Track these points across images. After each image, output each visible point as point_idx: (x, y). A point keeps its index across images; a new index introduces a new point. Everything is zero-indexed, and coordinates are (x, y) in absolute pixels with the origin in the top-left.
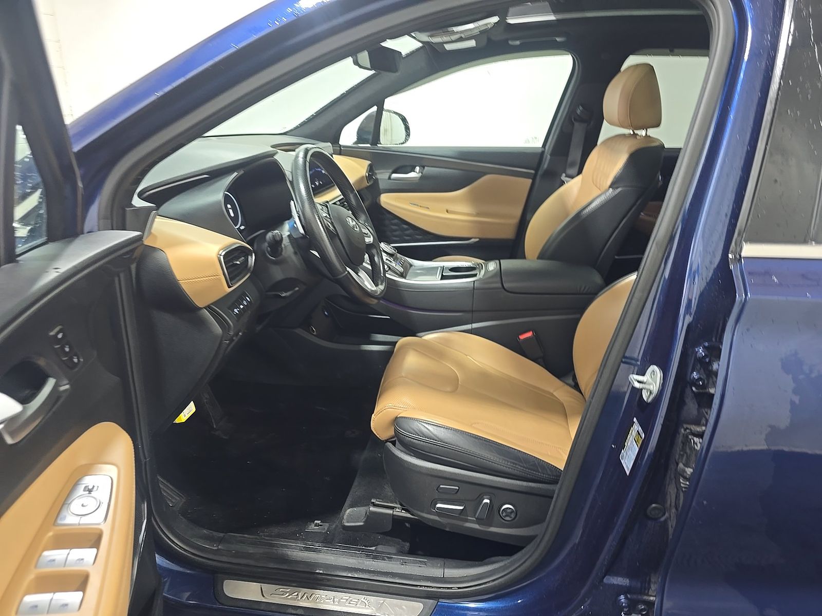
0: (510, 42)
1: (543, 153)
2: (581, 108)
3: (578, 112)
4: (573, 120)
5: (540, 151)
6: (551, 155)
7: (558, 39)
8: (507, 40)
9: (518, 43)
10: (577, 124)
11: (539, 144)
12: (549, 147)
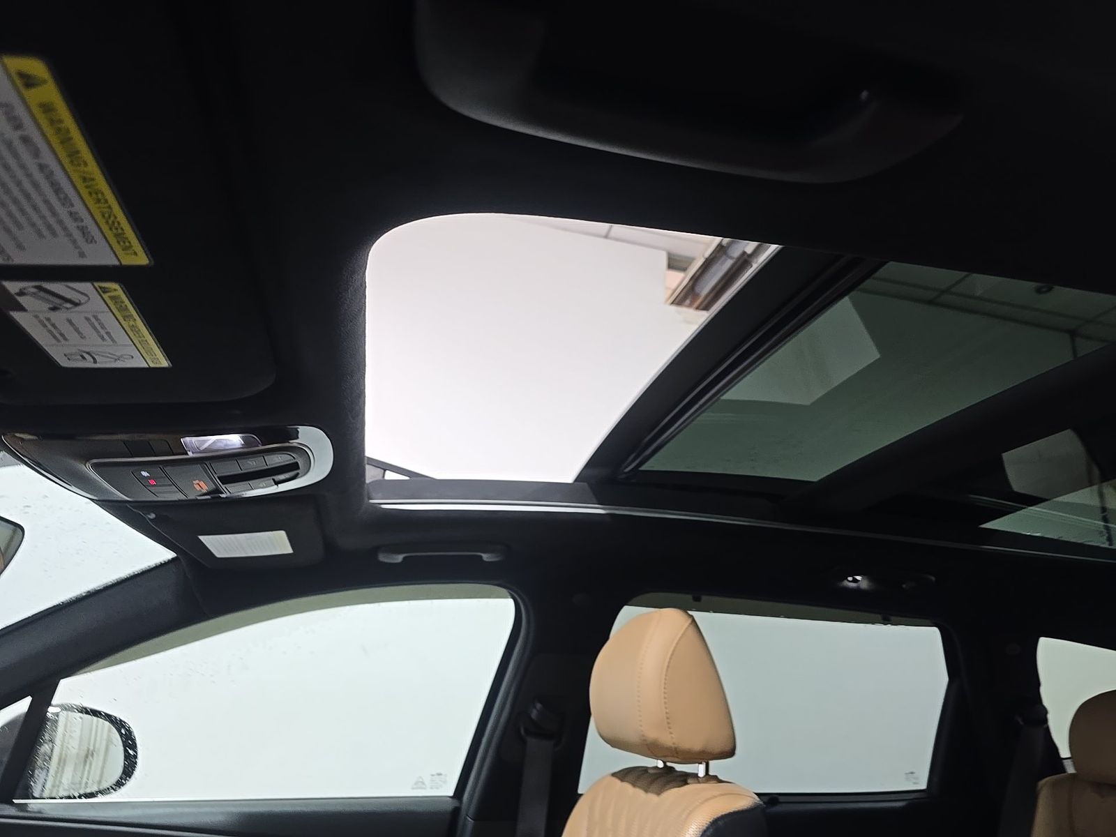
0: (383, 558)
1: (456, 812)
2: (539, 706)
3: (534, 714)
4: (522, 732)
5: (450, 806)
6: (476, 818)
7: (486, 557)
8: (375, 550)
9: (399, 558)
10: (532, 742)
11: (449, 790)
12: (472, 796)
